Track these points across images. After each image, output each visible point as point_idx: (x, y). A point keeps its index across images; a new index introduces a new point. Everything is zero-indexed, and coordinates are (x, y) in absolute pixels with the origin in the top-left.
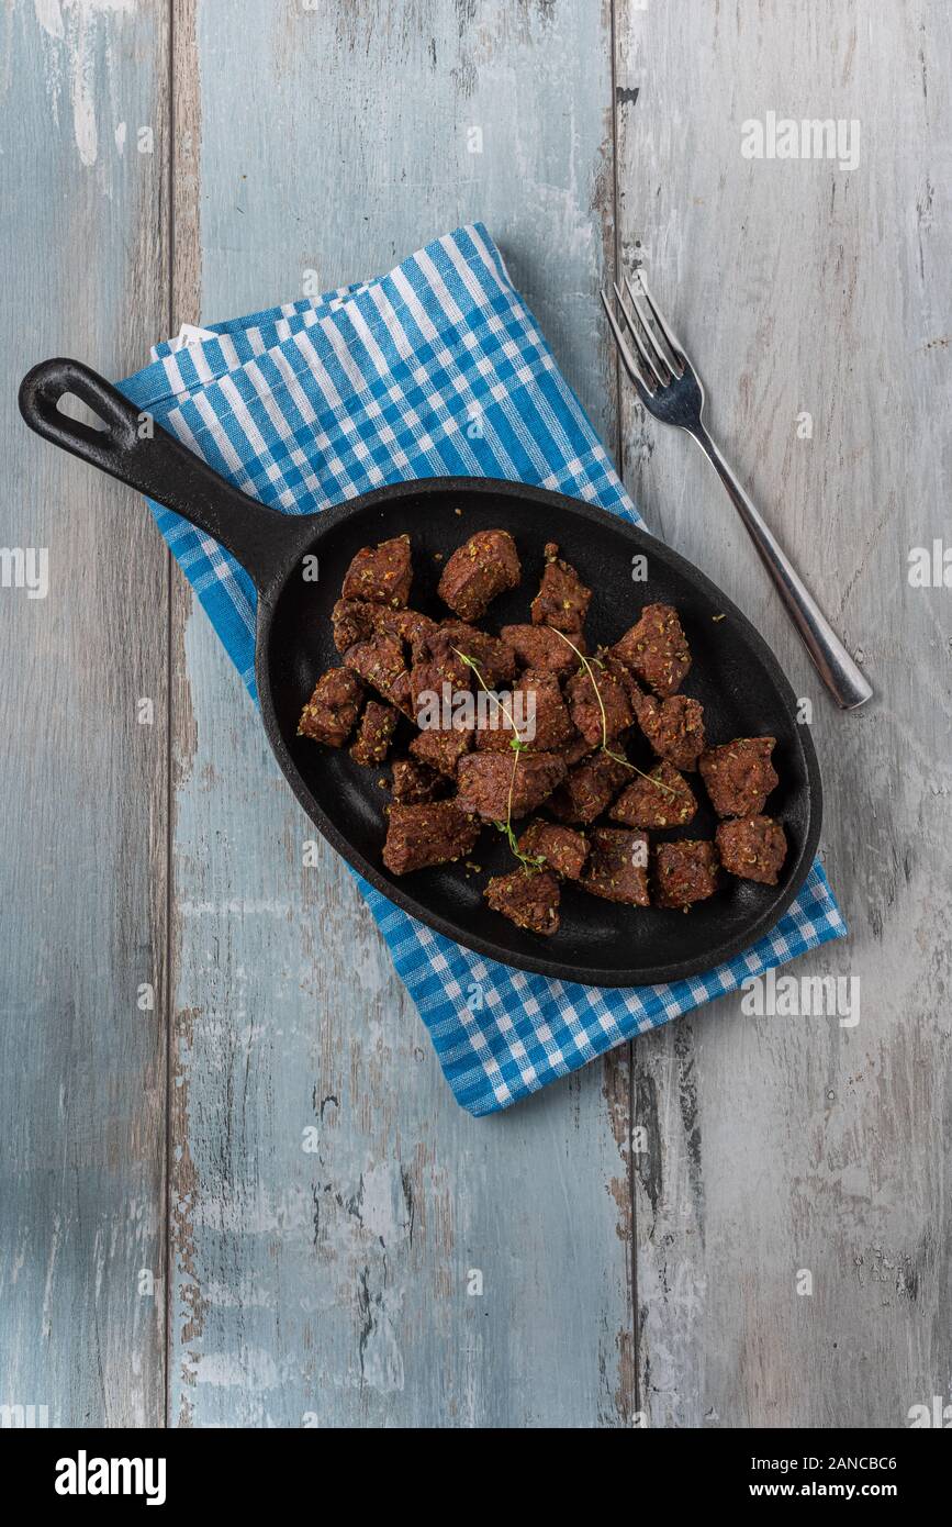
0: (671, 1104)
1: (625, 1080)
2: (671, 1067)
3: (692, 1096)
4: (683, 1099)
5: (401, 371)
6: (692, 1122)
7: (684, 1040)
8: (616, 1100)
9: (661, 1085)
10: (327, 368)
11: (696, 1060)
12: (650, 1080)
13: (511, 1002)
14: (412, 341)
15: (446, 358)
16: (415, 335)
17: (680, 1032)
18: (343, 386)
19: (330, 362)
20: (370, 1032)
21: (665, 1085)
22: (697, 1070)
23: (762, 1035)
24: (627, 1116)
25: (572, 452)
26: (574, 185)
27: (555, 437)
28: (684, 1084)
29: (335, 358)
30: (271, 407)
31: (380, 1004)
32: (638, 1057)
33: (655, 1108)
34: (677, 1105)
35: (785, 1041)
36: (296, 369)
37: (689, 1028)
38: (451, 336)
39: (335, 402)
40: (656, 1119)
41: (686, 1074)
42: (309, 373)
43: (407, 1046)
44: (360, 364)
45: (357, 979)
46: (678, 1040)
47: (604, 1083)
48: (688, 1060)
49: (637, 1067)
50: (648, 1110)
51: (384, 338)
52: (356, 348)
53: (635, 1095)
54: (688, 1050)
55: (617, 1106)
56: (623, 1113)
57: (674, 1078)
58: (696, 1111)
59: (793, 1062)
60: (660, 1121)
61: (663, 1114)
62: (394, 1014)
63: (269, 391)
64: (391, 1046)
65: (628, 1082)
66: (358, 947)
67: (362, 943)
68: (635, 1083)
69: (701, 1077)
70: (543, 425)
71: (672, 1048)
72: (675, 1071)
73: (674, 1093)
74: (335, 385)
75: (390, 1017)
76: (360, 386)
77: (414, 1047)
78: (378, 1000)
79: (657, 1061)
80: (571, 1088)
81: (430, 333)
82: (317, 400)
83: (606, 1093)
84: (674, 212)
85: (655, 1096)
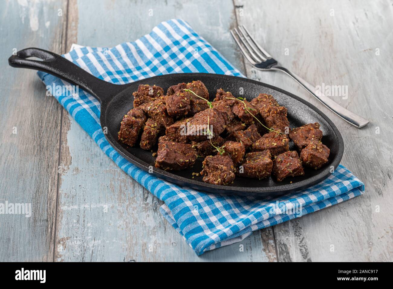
0: (296, 251)
1: (273, 246)
2: (294, 240)
3: (305, 248)
4: (301, 250)
5: (157, 55)
6: (306, 257)
7: (299, 232)
8: (269, 252)
9: (290, 246)
10: (129, 57)
11: (305, 237)
12: (285, 245)
13: (216, 212)
14: (162, 45)
15: (175, 49)
16: (163, 44)
17: (296, 229)
18: (135, 63)
19: (130, 55)
20: (150, 239)
21: (292, 246)
22: (306, 240)
23: (334, 227)
24: (275, 257)
25: (227, 69)
26: (222, 25)
27: (219, 66)
28: (301, 245)
29: (132, 54)
30: (107, 63)
31: (155, 230)
32: (278, 238)
33: (288, 253)
34: (299, 251)
35: (345, 229)
36: (116, 56)
37: (301, 228)
38: (176, 43)
39: (131, 67)
40: (289, 256)
41: (301, 242)
42: (121, 58)
43: (168, 242)
44: (141, 57)
45: (144, 223)
46: (296, 232)
47: (263, 247)
48: (301, 237)
49: (278, 241)
50: (285, 254)
51: (151, 48)
52: (140, 52)
53: (278, 250)
54: (301, 234)
55: (270, 254)
56: (273, 256)
57: (296, 243)
58: (308, 253)
59: (350, 234)
60: (291, 257)
61: (292, 255)
62: (162, 233)
63: (106, 59)
64: (161, 242)
65: (274, 246)
66: (144, 214)
67: (146, 213)
68: (278, 246)
69: (308, 242)
70: (214, 63)
71: (293, 234)
72: (296, 241)
73: (296, 248)
74: (132, 62)
75: (160, 233)
76: (141, 63)
77: (172, 242)
78: (154, 229)
79: (287, 239)
80: (247, 250)
81: (169, 42)
82: (125, 65)
83: (264, 250)
84: (260, 29)
85: (288, 250)
